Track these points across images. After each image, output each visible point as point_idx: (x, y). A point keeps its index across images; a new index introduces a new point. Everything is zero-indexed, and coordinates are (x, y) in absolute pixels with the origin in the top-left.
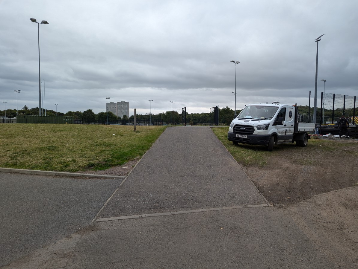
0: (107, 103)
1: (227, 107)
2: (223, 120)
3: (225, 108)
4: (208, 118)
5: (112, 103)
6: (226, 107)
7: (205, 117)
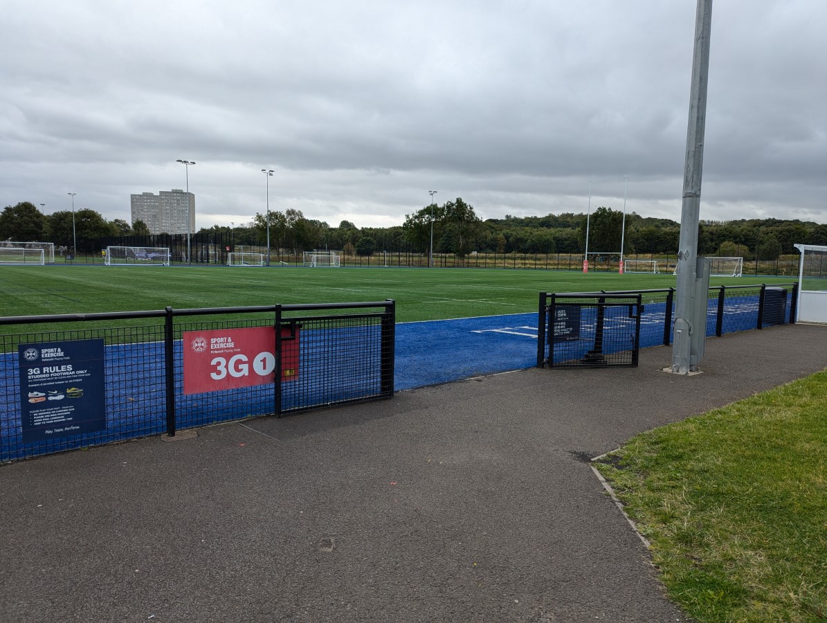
0: (132, 195)
1: (459, 201)
2: (443, 244)
3: (453, 205)
4: (403, 238)
5: (148, 196)
6: (454, 201)
7: (395, 236)
